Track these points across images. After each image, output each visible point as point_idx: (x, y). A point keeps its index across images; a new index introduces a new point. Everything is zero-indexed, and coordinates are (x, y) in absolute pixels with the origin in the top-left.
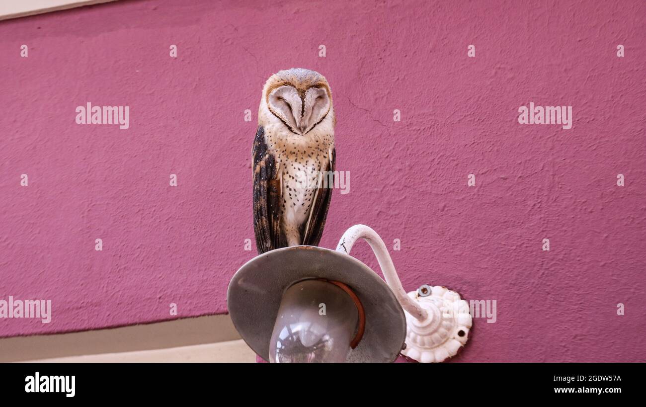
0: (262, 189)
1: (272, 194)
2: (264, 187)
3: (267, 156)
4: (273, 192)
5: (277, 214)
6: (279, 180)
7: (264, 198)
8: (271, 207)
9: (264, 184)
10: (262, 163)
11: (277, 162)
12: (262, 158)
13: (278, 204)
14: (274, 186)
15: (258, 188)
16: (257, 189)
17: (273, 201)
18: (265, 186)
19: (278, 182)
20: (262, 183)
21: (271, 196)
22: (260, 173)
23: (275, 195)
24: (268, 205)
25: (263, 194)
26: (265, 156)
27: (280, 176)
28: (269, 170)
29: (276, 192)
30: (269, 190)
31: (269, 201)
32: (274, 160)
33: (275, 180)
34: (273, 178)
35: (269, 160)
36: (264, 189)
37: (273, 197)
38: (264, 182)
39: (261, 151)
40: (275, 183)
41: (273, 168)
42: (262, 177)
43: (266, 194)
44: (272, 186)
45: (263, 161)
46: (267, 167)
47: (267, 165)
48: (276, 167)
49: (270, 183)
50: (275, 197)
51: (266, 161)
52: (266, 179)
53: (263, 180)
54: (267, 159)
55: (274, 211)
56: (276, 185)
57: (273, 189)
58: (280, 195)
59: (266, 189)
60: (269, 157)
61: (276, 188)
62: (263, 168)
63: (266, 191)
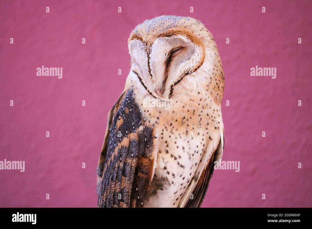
1: (140, 174)
2: (131, 166)
3: (141, 128)
4: (143, 173)
5: (142, 202)
6: (153, 160)
7: (129, 180)
8: (137, 192)
9: (132, 162)
10: (133, 136)
11: (156, 138)
12: (134, 129)
14: (145, 166)
17: (141, 184)
18: (133, 165)
20: (129, 161)
21: (139, 177)
22: (129, 147)
23: (144, 177)
24: (133, 190)
26: (138, 127)
27: (155, 154)
28: (142, 146)
29: (146, 174)
30: (138, 168)
31: (135, 184)
32: (151, 135)
33: (148, 159)
34: (146, 156)
35: (143, 133)
36: (131, 168)
37: (142, 180)
38: (132, 159)
39: (133, 120)
40: (147, 163)
41: (148, 144)
42: (132, 153)
43: (133, 175)
44: (142, 165)
45: (134, 133)
46: (140, 141)
47: (140, 140)
48: (153, 143)
49: (140, 162)
50: (144, 180)
51: (138, 134)
52: (137, 156)
53: (133, 157)
54: (141, 131)
55: (139, 197)
56: (148, 165)
57: (143, 169)
58: (151, 178)
59: (134, 169)
60: (144, 129)
61: (147, 169)
62: (135, 142)
63: (134, 172)
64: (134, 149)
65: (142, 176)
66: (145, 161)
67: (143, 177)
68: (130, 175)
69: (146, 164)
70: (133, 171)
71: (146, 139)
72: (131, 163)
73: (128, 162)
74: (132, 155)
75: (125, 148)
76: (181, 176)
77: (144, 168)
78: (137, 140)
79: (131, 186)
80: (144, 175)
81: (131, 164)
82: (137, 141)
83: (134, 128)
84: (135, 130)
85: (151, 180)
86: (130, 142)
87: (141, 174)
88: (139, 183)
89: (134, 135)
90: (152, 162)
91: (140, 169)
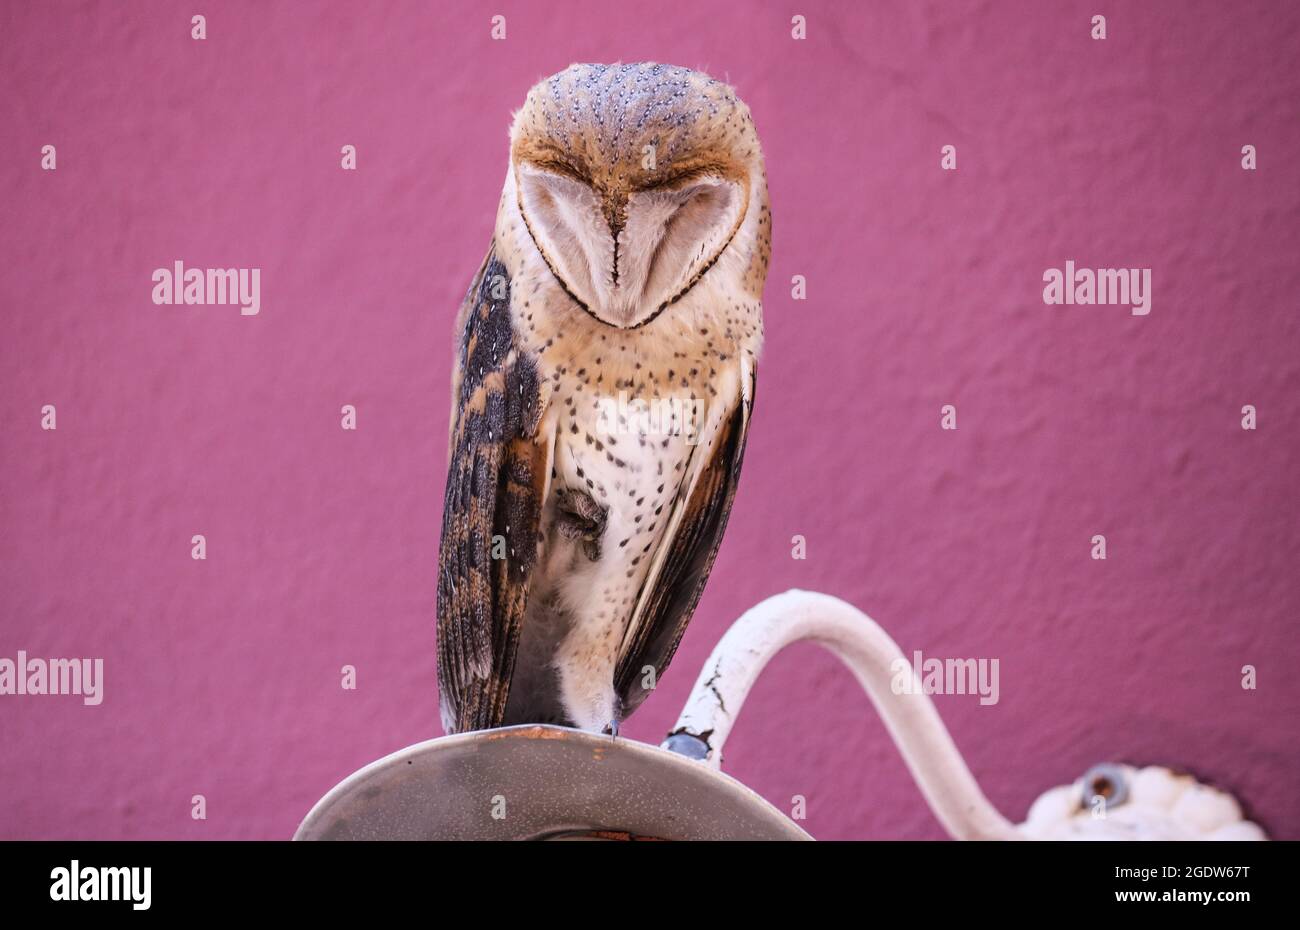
0: (482, 474)
1: (512, 487)
2: (490, 466)
4: (519, 483)
5: (521, 563)
6: (545, 444)
7: (485, 506)
9: (492, 454)
10: (494, 381)
11: (545, 381)
12: (495, 363)
13: (529, 527)
14: (524, 463)
15: (471, 466)
16: (466, 470)
17: (515, 514)
18: (493, 462)
19: (540, 451)
20: (485, 452)
21: (510, 495)
22: (486, 414)
23: (522, 495)
25: (483, 492)
26: (507, 354)
27: (548, 429)
28: (514, 408)
29: (527, 485)
30: (507, 470)
31: (498, 515)
32: (535, 374)
33: (531, 442)
34: (526, 434)
35: (515, 371)
36: (489, 472)
37: (517, 502)
38: (491, 448)
39: (496, 336)
40: (527, 453)
41: (529, 400)
42: (490, 429)
43: (494, 491)
44: (515, 459)
45: (496, 373)
46: (509, 395)
47: (508, 390)
48: (539, 395)
49: (512, 451)
50: (523, 503)
51: (505, 376)
52: (501, 438)
53: (491, 441)
54: (511, 367)
55: (513, 551)
56: (530, 458)
57: (518, 471)
58: (541, 495)
59: (496, 474)
60: (518, 359)
61: (527, 472)
62: (497, 399)
63: (495, 481)
64: (494, 418)
65: (516, 492)
66: (524, 451)
67: (519, 492)
68: (487, 492)
69: (524, 457)
70: (492, 479)
71: (521, 387)
72: (487, 457)
73: (482, 454)
74: (491, 434)
75: (478, 416)
76: (632, 493)
77: (522, 467)
78: (502, 391)
79: (491, 523)
80: (521, 487)
81: (489, 460)
82: (502, 396)
83: (495, 358)
84: (497, 365)
85: (540, 501)
86: (488, 399)
87: (515, 485)
88: (512, 512)
89: (496, 379)
90: (541, 453)
91: (512, 472)
